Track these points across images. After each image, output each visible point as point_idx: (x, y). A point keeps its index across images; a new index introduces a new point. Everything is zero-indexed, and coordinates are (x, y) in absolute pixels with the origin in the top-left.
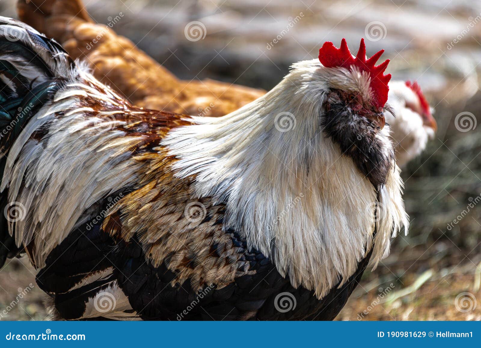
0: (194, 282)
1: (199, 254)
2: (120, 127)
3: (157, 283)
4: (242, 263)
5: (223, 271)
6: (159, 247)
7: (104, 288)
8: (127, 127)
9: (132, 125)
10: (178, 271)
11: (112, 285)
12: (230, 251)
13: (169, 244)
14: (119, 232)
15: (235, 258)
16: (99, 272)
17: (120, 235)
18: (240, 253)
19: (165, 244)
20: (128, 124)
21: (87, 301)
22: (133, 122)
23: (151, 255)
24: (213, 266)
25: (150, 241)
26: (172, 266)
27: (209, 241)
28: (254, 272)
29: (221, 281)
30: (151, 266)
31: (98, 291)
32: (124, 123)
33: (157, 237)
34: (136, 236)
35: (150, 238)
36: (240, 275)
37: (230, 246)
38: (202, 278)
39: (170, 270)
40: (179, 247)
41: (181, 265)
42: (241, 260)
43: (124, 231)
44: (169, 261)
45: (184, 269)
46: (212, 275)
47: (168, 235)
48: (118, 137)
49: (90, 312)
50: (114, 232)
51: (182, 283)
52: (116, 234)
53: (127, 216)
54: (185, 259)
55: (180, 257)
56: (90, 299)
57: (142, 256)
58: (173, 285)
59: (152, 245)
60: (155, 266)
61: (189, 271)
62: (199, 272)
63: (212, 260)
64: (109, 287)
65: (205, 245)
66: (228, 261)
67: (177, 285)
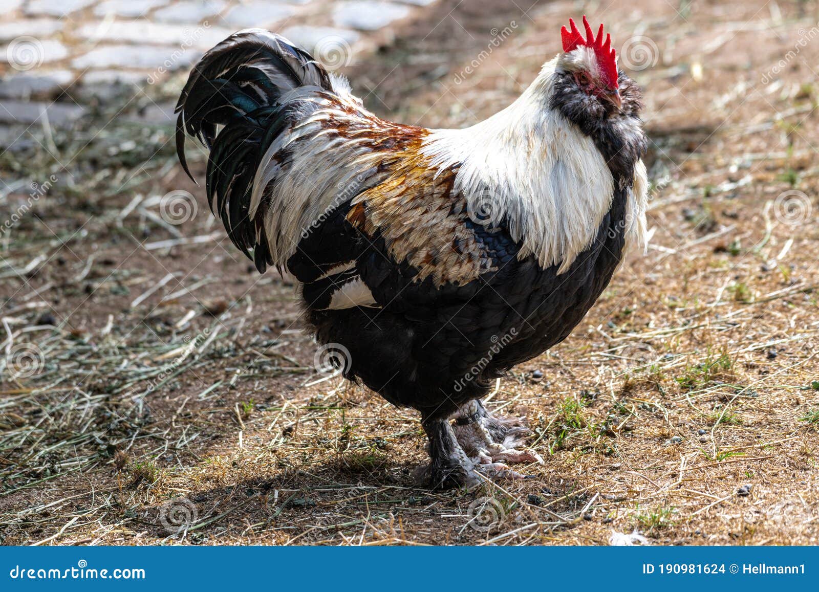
0: (436, 279)
1: (441, 250)
2: (368, 144)
3: (399, 280)
4: (485, 261)
5: (466, 268)
6: (401, 243)
7: (350, 281)
8: (374, 144)
9: (380, 141)
10: (420, 267)
11: (357, 279)
12: (472, 246)
13: (411, 240)
14: (363, 224)
15: (477, 254)
16: (343, 264)
17: (364, 227)
18: (481, 249)
19: (407, 240)
20: (375, 141)
21: (333, 293)
22: (381, 138)
23: (393, 250)
24: (456, 264)
25: (393, 236)
26: (415, 262)
27: (451, 236)
28: (496, 269)
29: (463, 278)
30: (394, 262)
31: (343, 283)
32: (372, 140)
33: (400, 233)
34: (379, 231)
35: (393, 234)
36: (484, 273)
37: (472, 242)
38: (443, 275)
39: (412, 266)
40: (421, 243)
41: (423, 262)
42: (483, 256)
43: (367, 225)
44: (412, 257)
45: (426, 266)
46: (454, 272)
47: (411, 230)
48: (364, 153)
49: (336, 303)
50: (358, 223)
51: (423, 279)
52: (360, 225)
53: (372, 209)
54: (428, 256)
55: (423, 254)
56: (336, 291)
57: (385, 251)
58: (415, 282)
59: (396, 240)
60: (398, 262)
61: (432, 269)
62: (441, 269)
63: (454, 257)
64: (354, 281)
65: (448, 241)
66: (470, 257)
67: (419, 280)
